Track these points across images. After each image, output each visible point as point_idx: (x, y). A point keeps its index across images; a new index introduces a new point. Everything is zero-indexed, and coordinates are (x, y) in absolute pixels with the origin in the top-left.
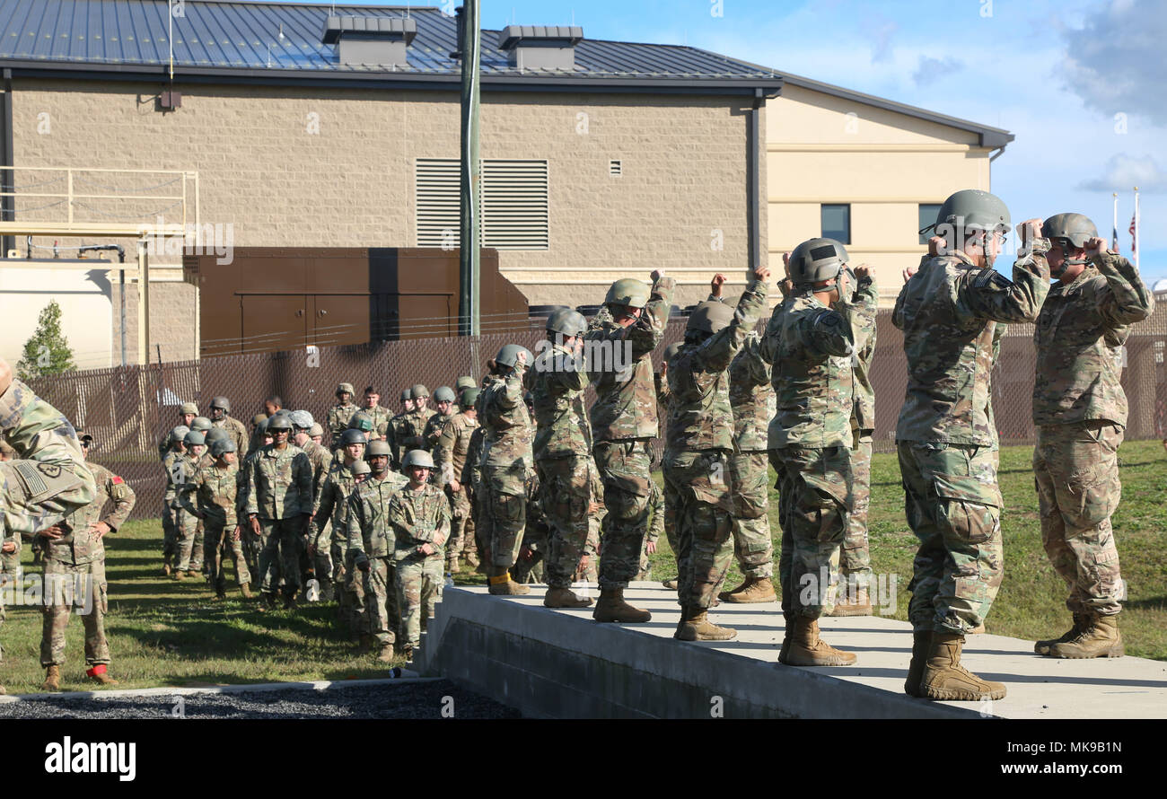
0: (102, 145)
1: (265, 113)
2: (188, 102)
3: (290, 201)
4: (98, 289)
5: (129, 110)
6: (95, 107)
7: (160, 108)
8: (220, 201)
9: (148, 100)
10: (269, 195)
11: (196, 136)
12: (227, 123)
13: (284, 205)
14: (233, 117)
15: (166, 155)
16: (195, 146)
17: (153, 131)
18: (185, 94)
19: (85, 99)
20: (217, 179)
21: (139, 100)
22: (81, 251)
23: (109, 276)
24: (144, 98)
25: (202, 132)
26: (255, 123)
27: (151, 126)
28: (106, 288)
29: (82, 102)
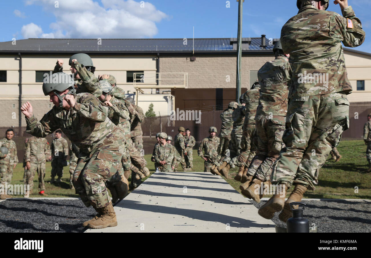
0: (178, 70)
1: (215, 61)
2: (197, 59)
3: (220, 81)
4: (165, 100)
5: (184, 62)
6: (177, 61)
7: (191, 61)
8: (204, 81)
9: (189, 59)
10: (215, 80)
11: (199, 67)
12: (206, 64)
13: (219, 82)
14: (207, 62)
15: (192, 71)
16: (199, 69)
17: (190, 66)
18: (197, 57)
19: (175, 59)
20: (203, 76)
21: (187, 59)
22: (163, 92)
23: (168, 98)
24: (188, 58)
25: (200, 66)
26: (212, 63)
27: (189, 65)
28: (167, 100)
29: (174, 60)
